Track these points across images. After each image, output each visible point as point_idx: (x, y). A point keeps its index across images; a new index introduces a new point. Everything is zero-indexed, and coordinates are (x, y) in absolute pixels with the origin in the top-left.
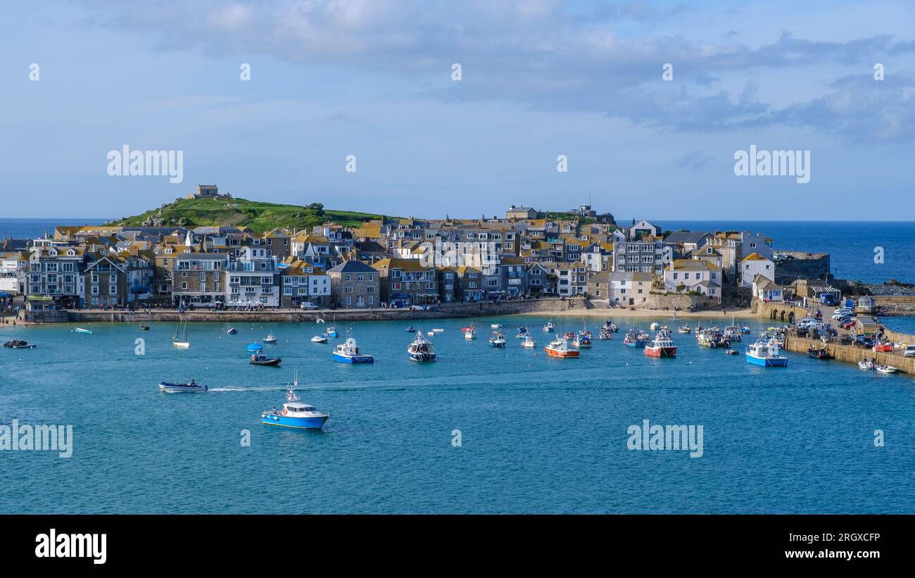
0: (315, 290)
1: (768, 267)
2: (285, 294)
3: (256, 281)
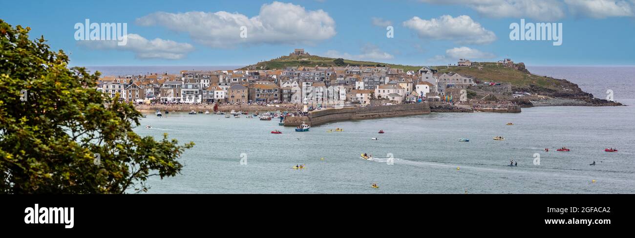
0: (217, 96)
1: (427, 88)
2: (204, 98)
3: (192, 92)
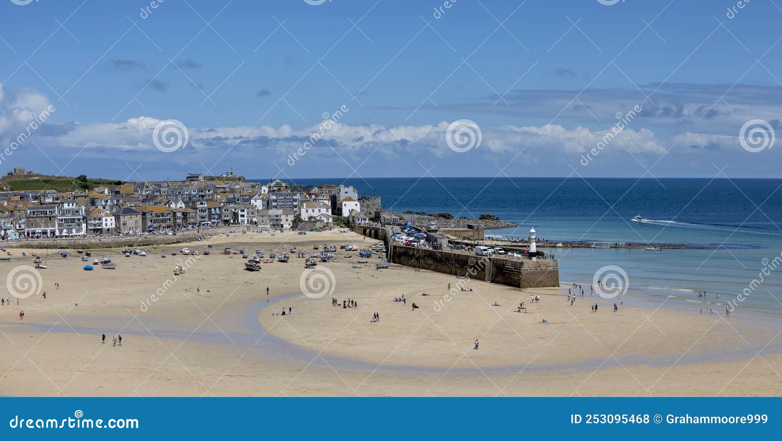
0: (106, 224)
1: (356, 205)
2: (89, 228)
3: (73, 221)
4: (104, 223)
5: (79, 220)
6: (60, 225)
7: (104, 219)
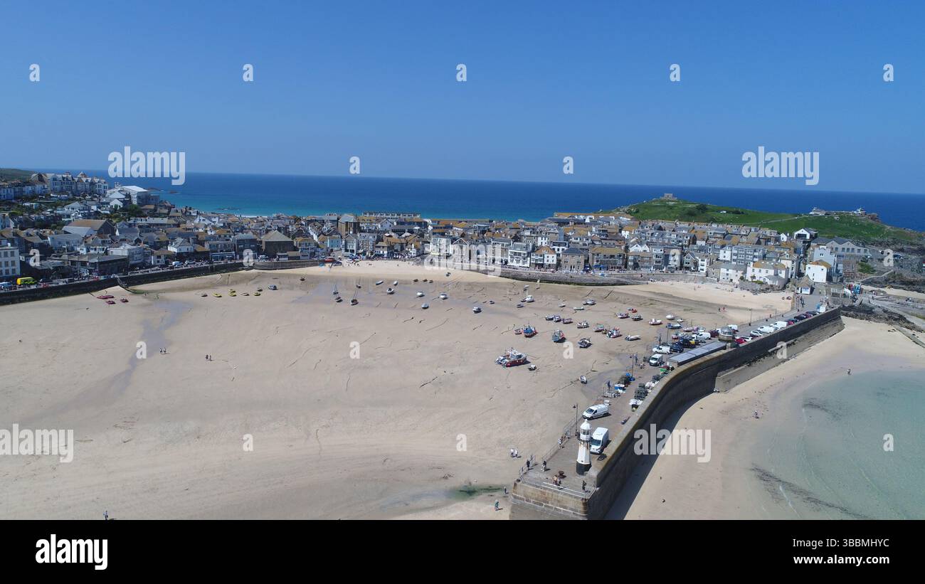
0: (548, 261)
1: (823, 270)
2: (532, 262)
3: (520, 254)
4: (546, 260)
5: (524, 254)
6: (512, 257)
7: (546, 256)
